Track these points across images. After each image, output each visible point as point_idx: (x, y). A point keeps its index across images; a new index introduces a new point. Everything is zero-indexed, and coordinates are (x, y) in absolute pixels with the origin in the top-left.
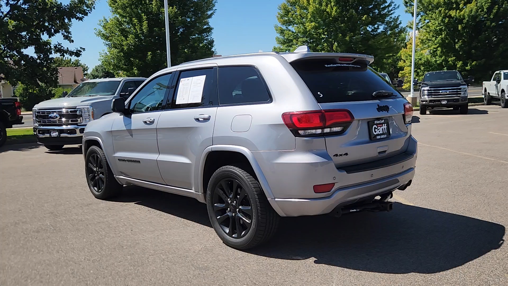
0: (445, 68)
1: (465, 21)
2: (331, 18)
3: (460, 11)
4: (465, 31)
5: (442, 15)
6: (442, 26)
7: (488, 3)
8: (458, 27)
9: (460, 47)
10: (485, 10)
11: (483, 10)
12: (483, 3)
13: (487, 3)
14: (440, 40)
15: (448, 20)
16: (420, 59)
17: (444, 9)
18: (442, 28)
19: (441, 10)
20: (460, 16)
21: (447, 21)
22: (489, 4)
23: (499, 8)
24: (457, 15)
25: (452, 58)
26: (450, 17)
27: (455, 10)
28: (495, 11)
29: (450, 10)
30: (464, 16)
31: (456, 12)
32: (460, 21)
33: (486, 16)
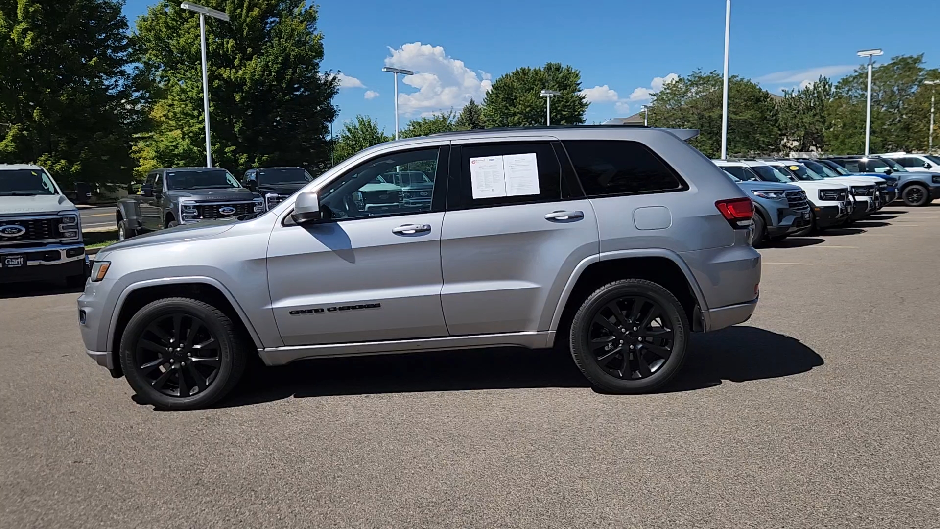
0: (218, 164)
1: (246, 88)
2: (20, 54)
3: (236, 69)
4: (245, 104)
7: (277, 63)
8: (235, 97)
9: (241, 130)
10: (273, 74)
11: (270, 75)
12: (269, 62)
13: (275, 63)
15: (218, 84)
16: (176, 147)
20: (236, 79)
21: (216, 85)
22: (279, 65)
23: (294, 73)
24: (232, 77)
25: (230, 147)
26: (219, 77)
27: (228, 68)
28: (289, 77)
29: (219, 67)
30: (243, 80)
31: (230, 72)
32: (238, 85)
33: (275, 83)
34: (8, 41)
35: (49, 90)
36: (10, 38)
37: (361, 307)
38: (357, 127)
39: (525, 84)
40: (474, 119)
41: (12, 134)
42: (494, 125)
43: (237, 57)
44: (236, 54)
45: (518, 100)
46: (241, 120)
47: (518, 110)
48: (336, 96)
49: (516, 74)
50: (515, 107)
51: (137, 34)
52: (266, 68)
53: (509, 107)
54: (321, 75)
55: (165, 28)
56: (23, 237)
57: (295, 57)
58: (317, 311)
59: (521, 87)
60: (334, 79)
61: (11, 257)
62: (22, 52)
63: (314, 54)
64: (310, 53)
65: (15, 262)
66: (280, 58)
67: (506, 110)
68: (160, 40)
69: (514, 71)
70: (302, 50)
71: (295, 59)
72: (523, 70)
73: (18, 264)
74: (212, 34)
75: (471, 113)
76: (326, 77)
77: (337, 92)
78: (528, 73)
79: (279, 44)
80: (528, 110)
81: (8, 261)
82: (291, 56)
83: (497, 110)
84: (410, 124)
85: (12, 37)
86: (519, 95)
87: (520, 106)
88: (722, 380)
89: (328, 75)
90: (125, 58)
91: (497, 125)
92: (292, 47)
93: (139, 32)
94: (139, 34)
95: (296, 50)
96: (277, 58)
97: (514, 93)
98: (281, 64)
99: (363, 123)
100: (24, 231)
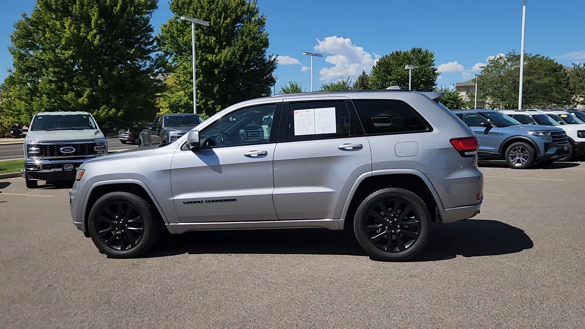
0: (204, 111)
1: (221, 66)
2: (92, 48)
3: (216, 55)
4: (221, 75)
5: (200, 57)
6: (198, 68)
7: (240, 51)
8: (215, 72)
9: (217, 91)
10: (238, 57)
11: (236, 58)
12: (235, 50)
14: (198, 83)
15: (206, 63)
16: (180, 101)
17: (201, 51)
18: (199, 70)
19: (198, 52)
20: (216, 61)
21: (204, 64)
22: (241, 52)
23: (250, 56)
24: (213, 60)
25: (211, 101)
26: (206, 60)
27: (211, 54)
28: (247, 59)
29: (206, 54)
30: (220, 61)
31: (212, 57)
32: (216, 65)
33: (238, 63)
34: (86, 40)
35: (107, 68)
36: (87, 39)
37: (225, 200)
38: (289, 89)
39: (398, 61)
40: (364, 84)
41: (86, 94)
42: (377, 87)
43: (217, 47)
44: (216, 46)
45: (393, 72)
46: (218, 85)
47: (393, 78)
48: (275, 70)
49: (392, 55)
50: (391, 76)
51: (161, 35)
52: (234, 54)
53: (387, 76)
54: (267, 58)
55: (177, 31)
56: (74, 154)
57: (251, 47)
58: (199, 202)
59: (395, 64)
60: (275, 59)
61: (67, 165)
62: (93, 46)
63: (262, 45)
64: (260, 44)
65: (69, 168)
66: (242, 48)
67: (385, 77)
68: (173, 38)
69: (391, 53)
70: (255, 43)
71: (251, 48)
72: (397, 53)
73: (71, 169)
74: (203, 34)
75: (363, 80)
76: (270, 59)
77: (276, 68)
78: (400, 54)
79: (242, 39)
80: (399, 78)
81: (65, 167)
82: (249, 47)
83: (379, 78)
84: (323, 87)
85: (88, 38)
86: (393, 68)
87: (394, 75)
88: (457, 255)
89: (271, 57)
90: (151, 49)
91: (379, 87)
92: (250, 41)
93: (162, 33)
94: (162, 35)
95: (252, 42)
96: (240, 47)
97: (391, 67)
98: (242, 51)
99: (293, 87)
100: (75, 150)
